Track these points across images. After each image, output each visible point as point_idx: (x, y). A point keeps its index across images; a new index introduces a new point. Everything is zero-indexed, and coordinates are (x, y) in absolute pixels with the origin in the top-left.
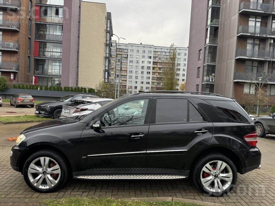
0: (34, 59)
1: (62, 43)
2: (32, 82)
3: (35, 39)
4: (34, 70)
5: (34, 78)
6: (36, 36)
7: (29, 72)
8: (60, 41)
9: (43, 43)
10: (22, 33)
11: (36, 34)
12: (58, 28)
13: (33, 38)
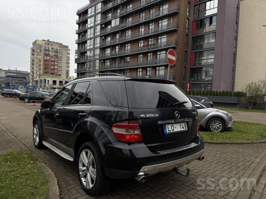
0: (189, 69)
1: (214, 49)
2: (187, 89)
3: (191, 51)
4: (190, 78)
5: (188, 85)
6: (192, 48)
7: (185, 80)
8: (213, 48)
9: (197, 53)
10: (179, 48)
11: (192, 46)
12: (211, 36)
13: (190, 51)
